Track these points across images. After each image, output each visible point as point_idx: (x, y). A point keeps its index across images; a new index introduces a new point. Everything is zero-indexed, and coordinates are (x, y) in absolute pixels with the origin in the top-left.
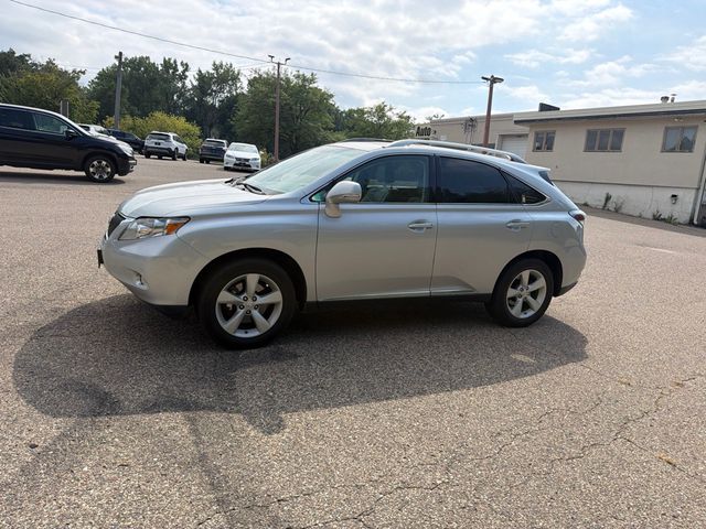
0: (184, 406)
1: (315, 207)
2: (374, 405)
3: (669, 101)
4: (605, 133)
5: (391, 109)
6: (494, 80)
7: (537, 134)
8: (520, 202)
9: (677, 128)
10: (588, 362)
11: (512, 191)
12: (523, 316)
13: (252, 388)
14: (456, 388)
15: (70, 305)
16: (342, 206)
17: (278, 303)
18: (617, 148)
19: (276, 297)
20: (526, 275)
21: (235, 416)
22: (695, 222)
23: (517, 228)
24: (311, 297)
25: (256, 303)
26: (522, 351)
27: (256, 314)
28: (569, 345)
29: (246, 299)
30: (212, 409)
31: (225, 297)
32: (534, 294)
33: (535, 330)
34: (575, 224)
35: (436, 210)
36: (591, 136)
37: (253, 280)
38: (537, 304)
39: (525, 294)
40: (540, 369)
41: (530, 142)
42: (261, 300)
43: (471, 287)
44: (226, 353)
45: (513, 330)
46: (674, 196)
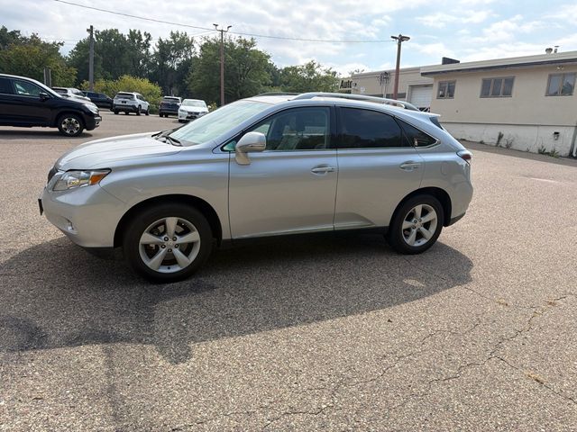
0: (105, 338)
1: (226, 156)
2: (276, 332)
3: (553, 52)
4: (498, 82)
5: (319, 66)
6: (402, 39)
7: (440, 84)
8: (412, 145)
9: (560, 75)
10: (472, 285)
11: (404, 136)
12: (417, 244)
13: (169, 319)
14: (352, 313)
15: (22, 245)
16: (250, 155)
17: (196, 242)
18: (508, 94)
19: (194, 236)
20: (418, 209)
21: (149, 347)
22: (574, 155)
23: (409, 168)
24: (226, 235)
25: (177, 242)
26: (414, 276)
27: (177, 252)
28: (457, 269)
29: (166, 239)
30: (128, 340)
31: (147, 238)
32: (427, 225)
33: (428, 256)
34: (463, 163)
35: (337, 155)
36: (486, 84)
37: (172, 222)
38: (429, 234)
39: (419, 225)
40: (428, 292)
41: (435, 91)
42: (180, 240)
43: (370, 221)
44: (151, 286)
45: (408, 257)
46: (556, 133)
